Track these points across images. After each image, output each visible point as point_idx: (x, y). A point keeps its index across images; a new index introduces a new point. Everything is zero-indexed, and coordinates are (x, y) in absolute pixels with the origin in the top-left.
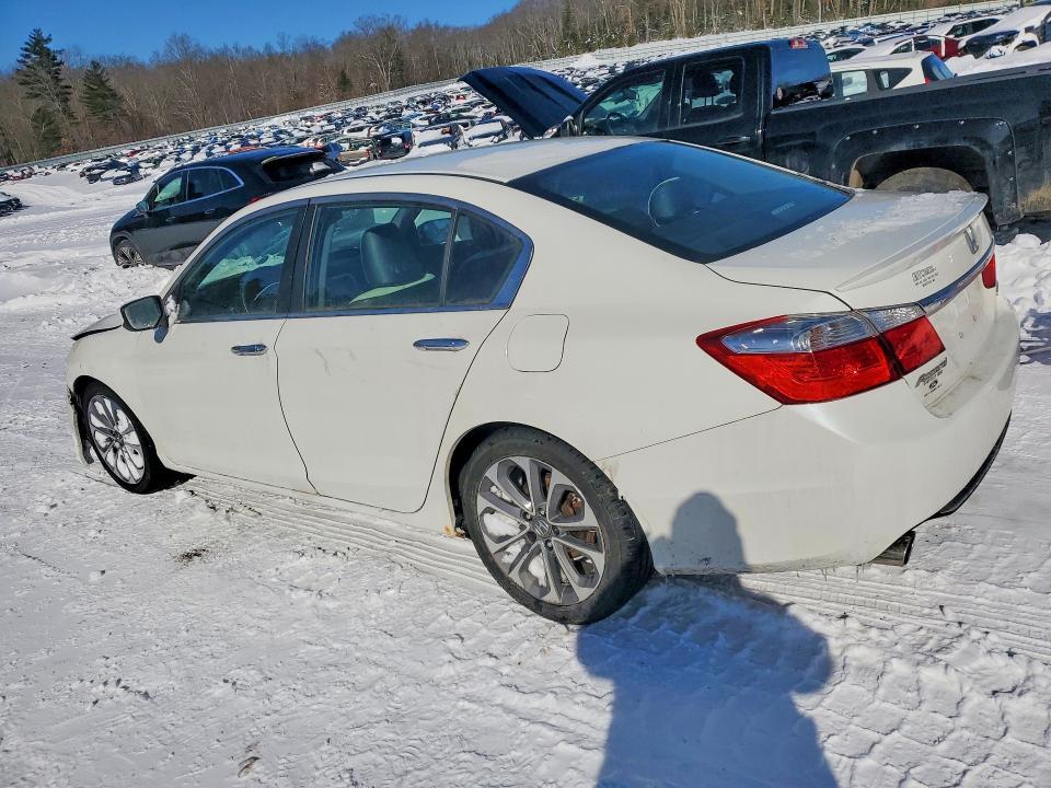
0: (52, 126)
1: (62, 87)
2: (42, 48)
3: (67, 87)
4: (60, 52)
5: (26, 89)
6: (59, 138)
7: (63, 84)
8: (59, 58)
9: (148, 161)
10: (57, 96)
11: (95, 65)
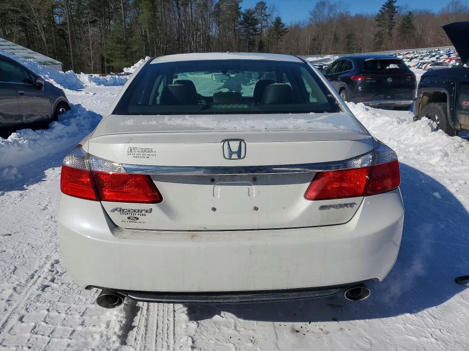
0: (381, 39)
1: (392, 23)
2: (391, 5)
3: (394, 22)
4: (397, 7)
5: (377, 22)
6: (382, 44)
7: (393, 21)
8: (396, 10)
9: (407, 58)
10: (389, 26)
11: (410, 13)
